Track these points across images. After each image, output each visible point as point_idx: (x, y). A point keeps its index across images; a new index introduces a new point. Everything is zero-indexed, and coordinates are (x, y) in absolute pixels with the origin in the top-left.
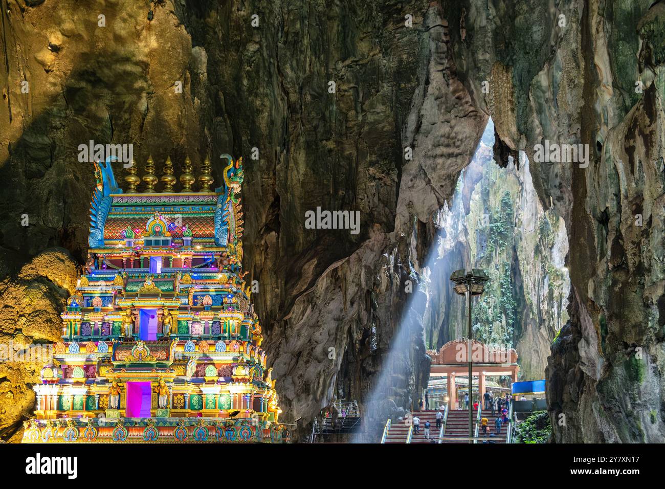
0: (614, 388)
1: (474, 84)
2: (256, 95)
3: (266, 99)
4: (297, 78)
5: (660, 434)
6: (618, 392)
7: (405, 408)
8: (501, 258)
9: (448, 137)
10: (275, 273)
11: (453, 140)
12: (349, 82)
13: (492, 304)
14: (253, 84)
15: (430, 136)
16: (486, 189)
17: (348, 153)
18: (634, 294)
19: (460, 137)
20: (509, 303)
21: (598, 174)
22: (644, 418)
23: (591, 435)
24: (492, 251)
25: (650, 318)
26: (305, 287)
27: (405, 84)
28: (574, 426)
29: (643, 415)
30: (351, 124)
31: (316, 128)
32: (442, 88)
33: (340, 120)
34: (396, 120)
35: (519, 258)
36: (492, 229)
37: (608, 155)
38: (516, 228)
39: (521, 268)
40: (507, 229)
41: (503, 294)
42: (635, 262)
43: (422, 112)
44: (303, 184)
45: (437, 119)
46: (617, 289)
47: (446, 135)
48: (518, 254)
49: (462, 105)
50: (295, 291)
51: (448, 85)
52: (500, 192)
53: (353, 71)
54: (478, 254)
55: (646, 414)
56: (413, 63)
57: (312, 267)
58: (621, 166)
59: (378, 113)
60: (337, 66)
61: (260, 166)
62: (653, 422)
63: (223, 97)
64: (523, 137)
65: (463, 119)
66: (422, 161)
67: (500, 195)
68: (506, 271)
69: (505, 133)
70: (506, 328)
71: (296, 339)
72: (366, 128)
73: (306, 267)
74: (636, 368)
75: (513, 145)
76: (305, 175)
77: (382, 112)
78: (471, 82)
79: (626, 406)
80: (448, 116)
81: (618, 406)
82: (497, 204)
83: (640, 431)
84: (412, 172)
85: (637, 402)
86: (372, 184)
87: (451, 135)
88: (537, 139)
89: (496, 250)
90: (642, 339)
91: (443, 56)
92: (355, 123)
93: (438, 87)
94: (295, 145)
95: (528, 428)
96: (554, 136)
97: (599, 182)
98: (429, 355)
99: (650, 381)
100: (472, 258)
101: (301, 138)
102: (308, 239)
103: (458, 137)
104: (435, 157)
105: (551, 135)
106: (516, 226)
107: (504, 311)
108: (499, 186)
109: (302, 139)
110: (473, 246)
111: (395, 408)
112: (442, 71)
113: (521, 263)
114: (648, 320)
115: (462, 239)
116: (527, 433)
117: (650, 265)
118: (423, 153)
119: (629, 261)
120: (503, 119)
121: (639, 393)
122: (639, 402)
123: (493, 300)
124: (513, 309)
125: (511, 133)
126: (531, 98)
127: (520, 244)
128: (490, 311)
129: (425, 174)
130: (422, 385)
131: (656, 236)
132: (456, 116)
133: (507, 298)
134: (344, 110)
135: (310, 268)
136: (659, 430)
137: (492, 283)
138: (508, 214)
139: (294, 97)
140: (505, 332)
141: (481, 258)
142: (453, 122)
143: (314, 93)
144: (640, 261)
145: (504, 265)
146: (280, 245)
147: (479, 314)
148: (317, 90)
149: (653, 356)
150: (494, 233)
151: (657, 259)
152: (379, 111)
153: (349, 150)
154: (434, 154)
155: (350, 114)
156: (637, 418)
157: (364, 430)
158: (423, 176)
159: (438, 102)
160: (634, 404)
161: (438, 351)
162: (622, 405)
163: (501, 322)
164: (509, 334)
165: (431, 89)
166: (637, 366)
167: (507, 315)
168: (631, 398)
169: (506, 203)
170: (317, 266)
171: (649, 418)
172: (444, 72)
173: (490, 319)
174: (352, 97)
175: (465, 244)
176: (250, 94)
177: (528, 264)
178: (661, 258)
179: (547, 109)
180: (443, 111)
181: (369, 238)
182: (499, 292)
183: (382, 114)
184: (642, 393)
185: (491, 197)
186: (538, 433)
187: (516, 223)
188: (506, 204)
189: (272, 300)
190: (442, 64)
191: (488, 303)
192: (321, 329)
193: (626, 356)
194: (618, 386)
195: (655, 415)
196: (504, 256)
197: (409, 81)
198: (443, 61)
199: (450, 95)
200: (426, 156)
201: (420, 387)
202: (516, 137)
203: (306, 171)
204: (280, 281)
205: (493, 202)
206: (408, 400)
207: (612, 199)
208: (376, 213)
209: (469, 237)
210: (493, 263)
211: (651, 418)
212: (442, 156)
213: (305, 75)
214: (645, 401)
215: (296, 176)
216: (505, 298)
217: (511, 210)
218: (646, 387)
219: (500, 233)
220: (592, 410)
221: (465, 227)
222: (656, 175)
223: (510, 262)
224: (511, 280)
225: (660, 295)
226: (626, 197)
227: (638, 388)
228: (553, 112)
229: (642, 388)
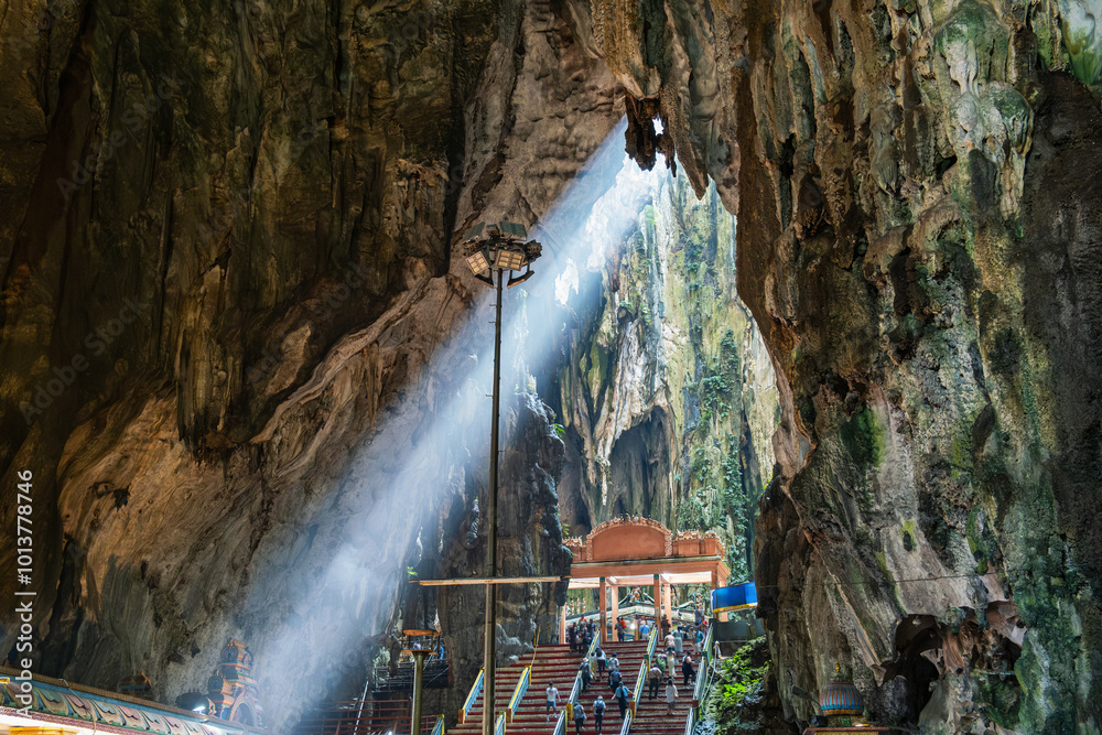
0: (825, 483)
1: (576, 9)
2: (205, 45)
3: (225, 54)
4: (277, 16)
5: (927, 573)
6: (833, 492)
7: (522, 640)
8: (723, 429)
9: (563, 143)
10: (219, 342)
11: (573, 149)
12: (378, 37)
13: (709, 500)
14: (198, 23)
15: (530, 141)
16: (697, 328)
17: (374, 147)
18: (846, 274)
19: (584, 144)
20: (738, 498)
21: (772, 74)
22: (890, 545)
23: (824, 641)
24: (708, 419)
25: (882, 316)
26: (291, 380)
27: (472, 37)
28: (799, 636)
29: (888, 538)
30: (380, 104)
31: (306, 96)
32: (547, 61)
33: (358, 94)
34: (453, 90)
35: (752, 428)
36: (707, 385)
37: (787, 37)
38: (745, 385)
39: (755, 444)
40: (730, 384)
41: (728, 484)
42: (844, 206)
43: (515, 101)
44: (283, 191)
45: (541, 112)
46: (811, 269)
47: (559, 140)
48: (750, 422)
49: (583, 91)
50: (270, 387)
51: (557, 55)
52: (718, 332)
53: (385, 21)
54: (687, 425)
55: (894, 535)
56: (487, 6)
57: (303, 342)
58: (810, 51)
59: (425, 82)
60: (358, 14)
61: (208, 164)
62: (909, 546)
63: (137, 41)
64: (654, 71)
65: (587, 114)
66: (520, 183)
67: (719, 336)
68: (732, 449)
69: (622, 66)
70: (733, 537)
71: (302, 498)
72: (403, 106)
73: (290, 341)
74: (867, 436)
75: (639, 89)
76: (287, 176)
77: (431, 79)
78: (571, 8)
79: (853, 520)
80: (560, 108)
81: (837, 525)
82: (714, 350)
83: (886, 574)
84: (504, 203)
85: (873, 509)
86: (401, 184)
87: (568, 141)
88: (680, 78)
89: (715, 418)
90: (868, 361)
91: (546, 7)
92: (387, 101)
93: (540, 59)
94: (271, 125)
95: (735, 666)
96: (711, 72)
97: (773, 89)
98: (568, 547)
99: (898, 459)
100: (678, 429)
101: (284, 116)
102: (288, 284)
103: (581, 144)
104: (542, 176)
105: (707, 72)
106: (745, 381)
107: (731, 510)
108: (716, 323)
109: (285, 119)
110: (680, 413)
111: (504, 639)
112: (545, 31)
113: (754, 436)
114: (879, 320)
115: (661, 401)
116: (734, 675)
117: (874, 207)
118: (521, 169)
119: (832, 207)
120: (617, 44)
121: (877, 489)
122: (878, 507)
123: (710, 494)
124: (744, 506)
125: (633, 66)
126: (668, 12)
127: (753, 406)
128: (706, 510)
129: (527, 206)
130: (556, 600)
131: (879, 144)
132: (576, 109)
133: (734, 490)
134: (367, 79)
135: (297, 343)
136: (924, 566)
137: (709, 467)
138: (731, 363)
139: (271, 48)
140: (731, 543)
141: (692, 429)
142: (570, 119)
143: (305, 40)
144: (854, 202)
145: (729, 439)
146: (226, 287)
147: (690, 516)
148: (311, 36)
149: (892, 391)
150: (711, 390)
151: (884, 187)
152: (426, 77)
153: (375, 143)
154: (541, 172)
155: (379, 87)
156: (877, 546)
157: (453, 682)
158: (524, 210)
159: (541, 83)
160: (868, 513)
161: (584, 539)
162: (843, 520)
163: (725, 527)
164: (739, 547)
165: (527, 63)
166: (868, 432)
167: (735, 517)
168: (860, 501)
169: (727, 346)
170: (312, 340)
171: (901, 542)
172: (550, 34)
173: (707, 522)
174: (381, 59)
175: (666, 410)
176: (191, 39)
177: (765, 438)
178: (893, 184)
179: (696, 28)
180: (550, 98)
181: (406, 289)
182: (721, 481)
183: (431, 83)
184: (883, 487)
185: (706, 340)
186: (753, 673)
187: (744, 376)
188: (727, 348)
189: (209, 390)
190: (545, 20)
191: (703, 498)
192: (358, 485)
193: (844, 415)
194: (831, 477)
195: (911, 532)
196: (728, 425)
197: (480, 32)
198: (547, 16)
199: (563, 75)
200: (526, 175)
201: (552, 603)
202: (641, 75)
203: (290, 169)
204: (231, 358)
205: (709, 347)
206: (529, 626)
207: (801, 115)
208: (410, 237)
209: (671, 398)
210: (710, 437)
211: (904, 541)
212: (554, 174)
213: (292, 13)
214: (890, 503)
215: (270, 177)
216: (731, 491)
217: (736, 357)
218: (889, 472)
219: (720, 391)
220: (825, 594)
221: (665, 383)
222: (874, 39)
223: (737, 434)
224: (741, 463)
225: (893, 253)
226: (824, 102)
227: (873, 478)
228: (707, 30)
229: (880, 477)
